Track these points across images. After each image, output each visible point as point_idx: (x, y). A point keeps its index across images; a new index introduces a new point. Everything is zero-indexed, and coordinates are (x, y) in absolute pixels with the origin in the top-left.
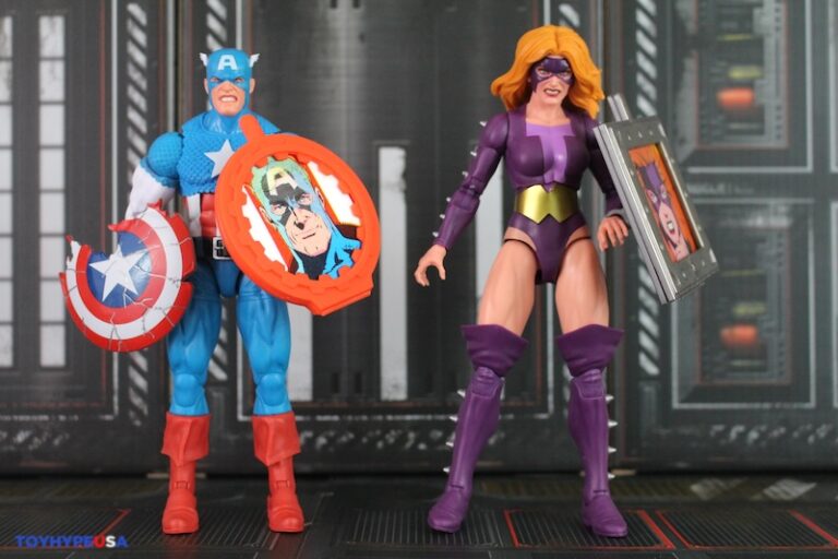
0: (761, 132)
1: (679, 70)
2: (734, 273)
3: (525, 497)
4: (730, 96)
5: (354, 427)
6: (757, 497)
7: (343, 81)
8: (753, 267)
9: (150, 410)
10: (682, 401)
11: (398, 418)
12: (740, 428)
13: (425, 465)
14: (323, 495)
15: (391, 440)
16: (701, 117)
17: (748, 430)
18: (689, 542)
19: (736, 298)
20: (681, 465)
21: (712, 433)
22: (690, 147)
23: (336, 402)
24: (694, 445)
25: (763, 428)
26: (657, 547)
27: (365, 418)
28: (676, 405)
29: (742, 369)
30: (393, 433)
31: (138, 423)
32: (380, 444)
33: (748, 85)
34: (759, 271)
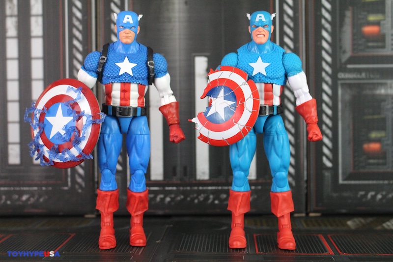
0: (383, 47)
1: (342, 17)
2: (370, 117)
3: (265, 227)
4: (368, 29)
5: (184, 193)
6: (379, 228)
7: (177, 24)
8: (379, 114)
9: (85, 184)
10: (344, 179)
11: (205, 188)
12: (372, 193)
13: (218, 211)
14: (167, 226)
15: (201, 199)
16: (353, 40)
17: (376, 194)
18: (341, 251)
19: (371, 129)
20: (344, 211)
21: (359, 196)
22: (348, 55)
23: (175, 180)
24: (350, 201)
25: (384, 193)
26: (325, 253)
27: (188, 188)
28: (341, 181)
29: (373, 164)
30: (202, 195)
31: (80, 191)
32: (196, 201)
33: (377, 23)
34: (382, 116)
